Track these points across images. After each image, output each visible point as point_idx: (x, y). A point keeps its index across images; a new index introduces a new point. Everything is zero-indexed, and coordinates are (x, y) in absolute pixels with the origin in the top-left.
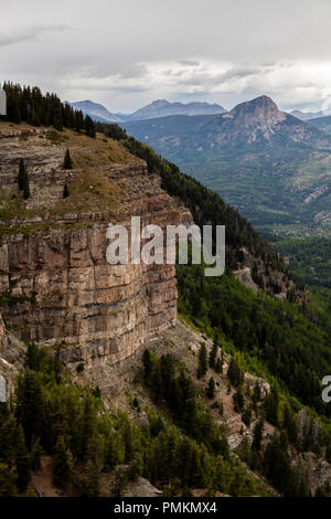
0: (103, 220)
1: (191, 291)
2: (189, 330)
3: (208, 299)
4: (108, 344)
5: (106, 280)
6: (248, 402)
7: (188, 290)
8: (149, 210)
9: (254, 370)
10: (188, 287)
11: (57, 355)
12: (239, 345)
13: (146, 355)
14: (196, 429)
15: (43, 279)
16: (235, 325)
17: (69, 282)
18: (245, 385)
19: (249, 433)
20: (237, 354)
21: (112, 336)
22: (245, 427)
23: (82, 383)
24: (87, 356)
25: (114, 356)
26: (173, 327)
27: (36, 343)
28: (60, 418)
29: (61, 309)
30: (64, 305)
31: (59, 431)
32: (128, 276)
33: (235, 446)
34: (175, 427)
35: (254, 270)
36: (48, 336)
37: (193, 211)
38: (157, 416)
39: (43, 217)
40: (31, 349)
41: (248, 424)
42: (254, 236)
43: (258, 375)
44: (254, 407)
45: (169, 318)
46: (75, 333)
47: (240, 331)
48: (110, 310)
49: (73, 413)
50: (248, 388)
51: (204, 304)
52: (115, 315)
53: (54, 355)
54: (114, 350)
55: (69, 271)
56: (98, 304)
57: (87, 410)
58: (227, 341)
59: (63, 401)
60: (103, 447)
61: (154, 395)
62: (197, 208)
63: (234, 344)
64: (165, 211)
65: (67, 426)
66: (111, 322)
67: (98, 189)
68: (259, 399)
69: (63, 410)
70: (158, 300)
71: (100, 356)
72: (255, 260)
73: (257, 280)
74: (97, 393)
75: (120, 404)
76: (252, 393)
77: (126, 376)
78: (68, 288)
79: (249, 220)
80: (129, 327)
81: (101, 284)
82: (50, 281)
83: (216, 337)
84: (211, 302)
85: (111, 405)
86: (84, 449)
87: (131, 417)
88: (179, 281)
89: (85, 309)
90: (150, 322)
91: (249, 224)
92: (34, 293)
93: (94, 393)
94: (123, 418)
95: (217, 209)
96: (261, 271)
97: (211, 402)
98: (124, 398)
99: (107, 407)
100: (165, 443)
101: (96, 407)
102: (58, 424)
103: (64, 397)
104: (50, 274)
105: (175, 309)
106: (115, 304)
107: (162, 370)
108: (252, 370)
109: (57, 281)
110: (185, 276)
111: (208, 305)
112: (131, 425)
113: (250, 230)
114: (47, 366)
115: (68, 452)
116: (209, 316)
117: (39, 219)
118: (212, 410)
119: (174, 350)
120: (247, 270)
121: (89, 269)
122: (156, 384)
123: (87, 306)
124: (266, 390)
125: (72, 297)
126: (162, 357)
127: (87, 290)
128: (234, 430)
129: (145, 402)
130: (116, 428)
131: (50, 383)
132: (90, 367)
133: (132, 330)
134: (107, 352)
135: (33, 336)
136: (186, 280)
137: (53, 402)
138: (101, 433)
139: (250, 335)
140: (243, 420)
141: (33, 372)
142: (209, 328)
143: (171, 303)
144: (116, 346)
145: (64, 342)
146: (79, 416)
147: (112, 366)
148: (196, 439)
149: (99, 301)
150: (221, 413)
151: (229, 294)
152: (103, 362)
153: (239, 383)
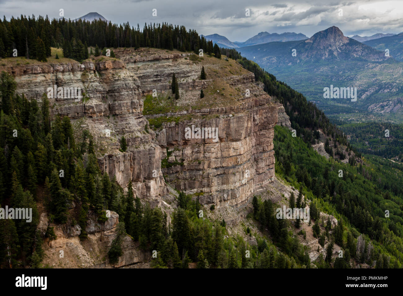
0: (226, 112)
1: (284, 158)
2: (283, 184)
3: (295, 164)
4: (230, 193)
5: (228, 151)
6: (322, 231)
7: (282, 158)
8: (256, 105)
9: (327, 210)
10: (282, 156)
11: (198, 199)
12: (316, 194)
13: (255, 200)
14: (288, 248)
15: (188, 151)
16: (314, 180)
17: (205, 152)
18: (320, 220)
19: (323, 251)
20: (315, 200)
21: (232, 188)
22: (321, 247)
23: (213, 217)
24: (216, 200)
25: (234, 201)
26: (272, 182)
27: (184, 192)
28: (200, 239)
29: (199, 170)
30: (202, 168)
31: (200, 248)
32: (242, 149)
33: (314, 259)
34: (274, 247)
35: (327, 144)
36: (191, 187)
37: (285, 106)
38: (262, 240)
39: (187, 111)
40: (181, 195)
41: (322, 245)
42: (326, 122)
43: (330, 214)
44: (327, 234)
45: (270, 176)
46: (209, 186)
47: (317, 185)
48: (231, 171)
49: (208, 236)
50: (323, 222)
51: (293, 167)
52: (234, 174)
53: (195, 200)
54: (234, 196)
55: (204, 146)
56: (223, 167)
57: (217, 234)
58: (308, 191)
59: (202, 228)
60: (227, 258)
61: (260, 225)
62: (288, 104)
63: (313, 193)
64: (266, 106)
65: (204, 244)
66: (232, 179)
67: (223, 92)
68: (330, 229)
69: (202, 234)
70: (262, 165)
71: (225, 200)
72: (328, 137)
73: (328, 151)
74: (223, 224)
75: (238, 231)
76: (326, 225)
77: (242, 213)
78: (204, 157)
79: (323, 111)
80: (244, 182)
81: (225, 154)
82: (193, 152)
83: (301, 189)
84: (297, 166)
85: (233, 232)
86: (216, 258)
87: (245, 239)
88: (276, 152)
89: (215, 170)
90: (257, 178)
91: (323, 114)
92: (183, 160)
93: (221, 224)
94: (240, 240)
95: (301, 104)
96: (331, 144)
97: (298, 231)
98: (241, 227)
99: (230, 232)
100: (268, 256)
101: (223, 233)
102: (199, 243)
103: (203, 226)
104: (193, 148)
105: (273, 171)
106: (234, 167)
107: (266, 210)
108: (326, 210)
109: (197, 152)
110: (280, 149)
111: (295, 168)
112: (246, 244)
113: (324, 117)
114: (191, 206)
115: (206, 261)
116: (296, 175)
117: (185, 112)
118: (299, 236)
119: (273, 197)
120: (322, 144)
121: (218, 144)
122: (262, 218)
123: (216, 168)
124: (335, 223)
125: (206, 163)
126: (266, 201)
127: (216, 158)
128: (313, 249)
129: (254, 230)
130: (236, 247)
131: (193, 217)
132: (218, 207)
133: (245, 184)
134: (230, 197)
135: (182, 187)
136: (281, 151)
137: (195, 229)
138: (226, 249)
139: (324, 187)
140: (319, 242)
141: (183, 210)
142: (296, 183)
143: (271, 167)
144: (235, 194)
145: (202, 191)
146: (213, 239)
147: (233, 206)
148: (288, 254)
149: (224, 165)
150: (305, 238)
151: (310, 160)
152: (227, 204)
153: (316, 218)
